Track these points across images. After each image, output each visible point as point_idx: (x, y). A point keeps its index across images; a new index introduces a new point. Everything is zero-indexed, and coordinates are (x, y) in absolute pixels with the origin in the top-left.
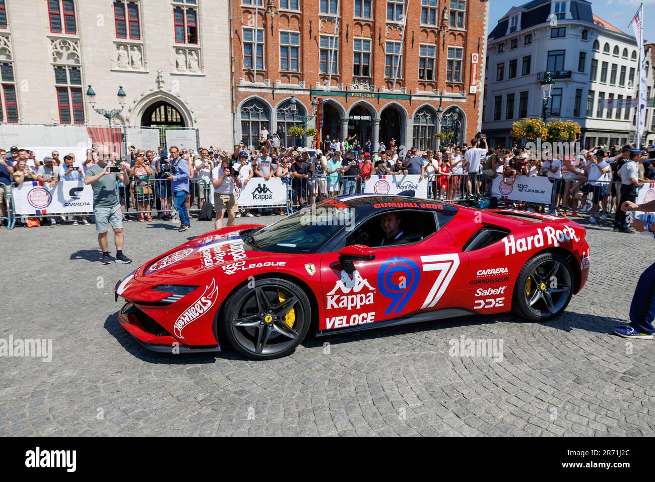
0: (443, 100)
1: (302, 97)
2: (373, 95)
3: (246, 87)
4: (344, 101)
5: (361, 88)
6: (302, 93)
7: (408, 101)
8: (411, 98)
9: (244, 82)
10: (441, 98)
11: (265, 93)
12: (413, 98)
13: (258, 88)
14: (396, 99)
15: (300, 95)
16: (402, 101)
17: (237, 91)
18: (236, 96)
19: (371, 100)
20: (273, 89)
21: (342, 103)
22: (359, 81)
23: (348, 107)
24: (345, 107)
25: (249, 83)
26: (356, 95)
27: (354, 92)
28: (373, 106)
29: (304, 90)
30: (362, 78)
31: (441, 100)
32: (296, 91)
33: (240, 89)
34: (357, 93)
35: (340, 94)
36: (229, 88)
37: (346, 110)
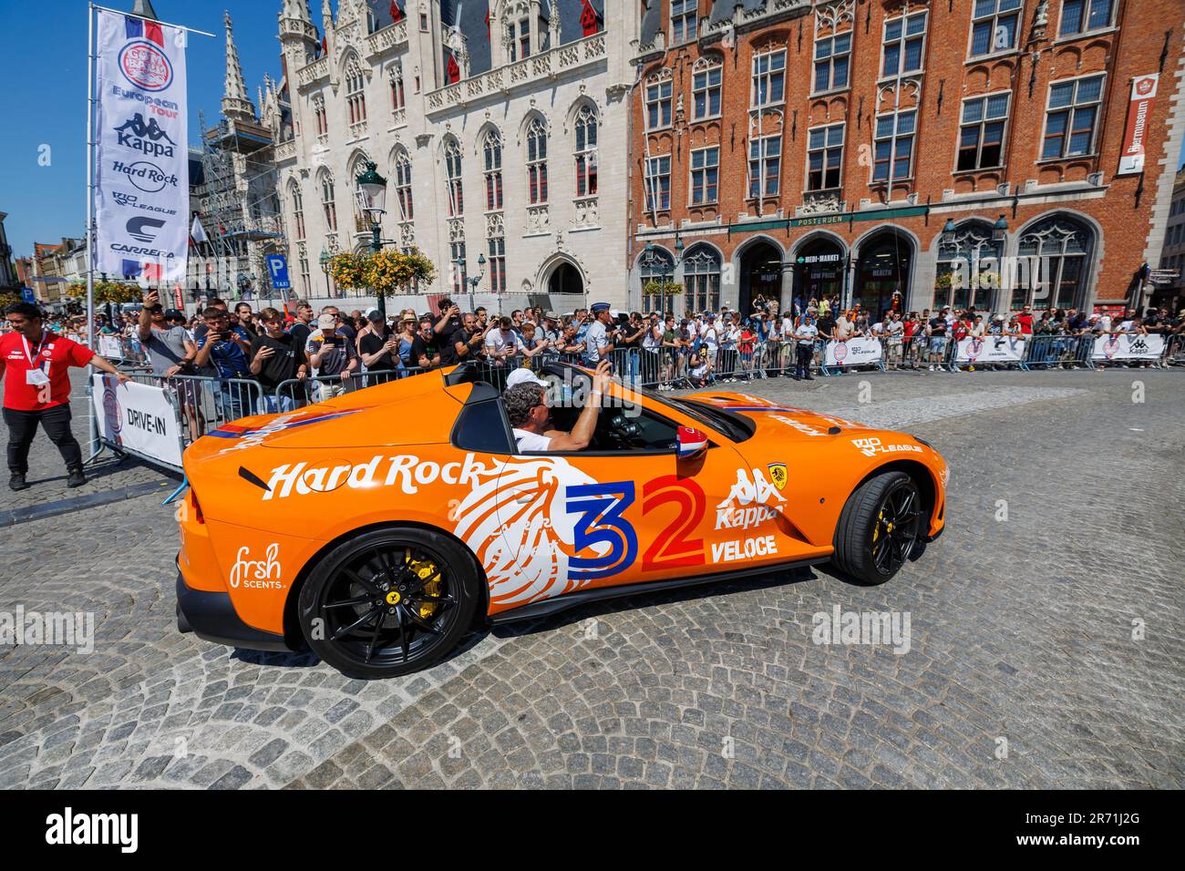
0: (1022, 202)
1: (715, 239)
2: (840, 219)
3: (644, 235)
4: (784, 236)
5: (821, 209)
6: (716, 232)
7: (923, 218)
8: (928, 212)
9: (644, 228)
10: (1015, 199)
11: (667, 240)
12: (933, 211)
13: (663, 233)
14: (892, 218)
15: (713, 236)
16: (905, 220)
17: (634, 241)
18: (633, 248)
19: (836, 227)
20: (677, 232)
21: (780, 239)
22: (817, 198)
23: (791, 243)
24: (785, 244)
25: (652, 229)
26: (805, 222)
27: (803, 219)
28: (840, 237)
29: (720, 227)
30: (823, 193)
31: (1015, 204)
32: (710, 229)
33: (638, 239)
34: (808, 218)
35: (776, 225)
36: (625, 238)
37: (787, 248)
